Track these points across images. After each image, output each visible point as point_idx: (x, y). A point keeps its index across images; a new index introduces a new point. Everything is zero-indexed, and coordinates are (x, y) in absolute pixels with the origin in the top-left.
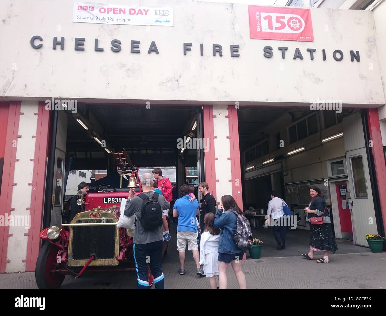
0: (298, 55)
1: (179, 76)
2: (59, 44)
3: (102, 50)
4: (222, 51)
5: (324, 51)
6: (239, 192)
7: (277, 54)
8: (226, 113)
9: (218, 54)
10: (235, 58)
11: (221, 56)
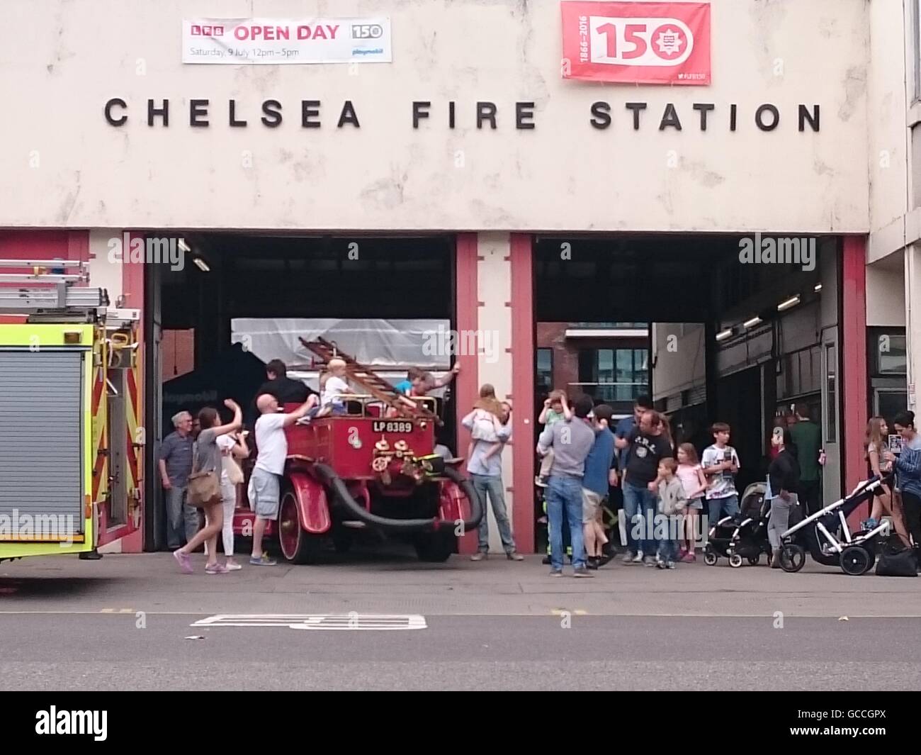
0: (670, 120)
1: (401, 176)
2: (158, 113)
3: (243, 124)
4: (497, 117)
5: (734, 108)
6: (526, 422)
7: (621, 117)
8: (506, 250)
9: (486, 124)
10: (526, 132)
11: (494, 126)
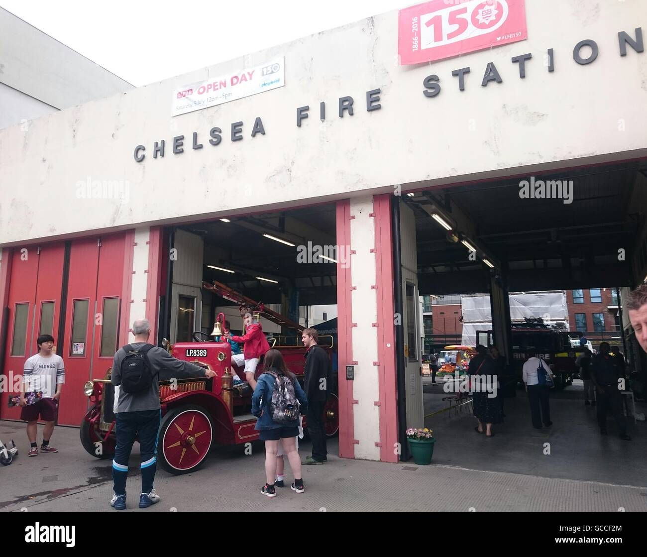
0: (492, 76)
1: (290, 162)
2: (160, 150)
3: (201, 147)
4: (354, 106)
5: (551, 52)
6: (389, 345)
7: (449, 84)
8: (370, 208)
9: (346, 113)
10: (375, 113)
11: (351, 114)
